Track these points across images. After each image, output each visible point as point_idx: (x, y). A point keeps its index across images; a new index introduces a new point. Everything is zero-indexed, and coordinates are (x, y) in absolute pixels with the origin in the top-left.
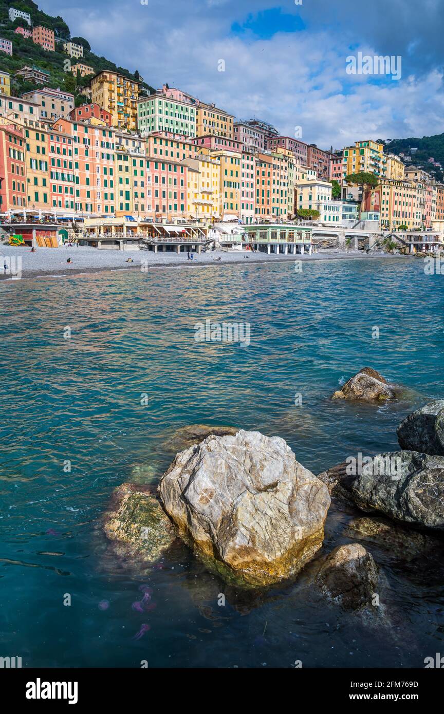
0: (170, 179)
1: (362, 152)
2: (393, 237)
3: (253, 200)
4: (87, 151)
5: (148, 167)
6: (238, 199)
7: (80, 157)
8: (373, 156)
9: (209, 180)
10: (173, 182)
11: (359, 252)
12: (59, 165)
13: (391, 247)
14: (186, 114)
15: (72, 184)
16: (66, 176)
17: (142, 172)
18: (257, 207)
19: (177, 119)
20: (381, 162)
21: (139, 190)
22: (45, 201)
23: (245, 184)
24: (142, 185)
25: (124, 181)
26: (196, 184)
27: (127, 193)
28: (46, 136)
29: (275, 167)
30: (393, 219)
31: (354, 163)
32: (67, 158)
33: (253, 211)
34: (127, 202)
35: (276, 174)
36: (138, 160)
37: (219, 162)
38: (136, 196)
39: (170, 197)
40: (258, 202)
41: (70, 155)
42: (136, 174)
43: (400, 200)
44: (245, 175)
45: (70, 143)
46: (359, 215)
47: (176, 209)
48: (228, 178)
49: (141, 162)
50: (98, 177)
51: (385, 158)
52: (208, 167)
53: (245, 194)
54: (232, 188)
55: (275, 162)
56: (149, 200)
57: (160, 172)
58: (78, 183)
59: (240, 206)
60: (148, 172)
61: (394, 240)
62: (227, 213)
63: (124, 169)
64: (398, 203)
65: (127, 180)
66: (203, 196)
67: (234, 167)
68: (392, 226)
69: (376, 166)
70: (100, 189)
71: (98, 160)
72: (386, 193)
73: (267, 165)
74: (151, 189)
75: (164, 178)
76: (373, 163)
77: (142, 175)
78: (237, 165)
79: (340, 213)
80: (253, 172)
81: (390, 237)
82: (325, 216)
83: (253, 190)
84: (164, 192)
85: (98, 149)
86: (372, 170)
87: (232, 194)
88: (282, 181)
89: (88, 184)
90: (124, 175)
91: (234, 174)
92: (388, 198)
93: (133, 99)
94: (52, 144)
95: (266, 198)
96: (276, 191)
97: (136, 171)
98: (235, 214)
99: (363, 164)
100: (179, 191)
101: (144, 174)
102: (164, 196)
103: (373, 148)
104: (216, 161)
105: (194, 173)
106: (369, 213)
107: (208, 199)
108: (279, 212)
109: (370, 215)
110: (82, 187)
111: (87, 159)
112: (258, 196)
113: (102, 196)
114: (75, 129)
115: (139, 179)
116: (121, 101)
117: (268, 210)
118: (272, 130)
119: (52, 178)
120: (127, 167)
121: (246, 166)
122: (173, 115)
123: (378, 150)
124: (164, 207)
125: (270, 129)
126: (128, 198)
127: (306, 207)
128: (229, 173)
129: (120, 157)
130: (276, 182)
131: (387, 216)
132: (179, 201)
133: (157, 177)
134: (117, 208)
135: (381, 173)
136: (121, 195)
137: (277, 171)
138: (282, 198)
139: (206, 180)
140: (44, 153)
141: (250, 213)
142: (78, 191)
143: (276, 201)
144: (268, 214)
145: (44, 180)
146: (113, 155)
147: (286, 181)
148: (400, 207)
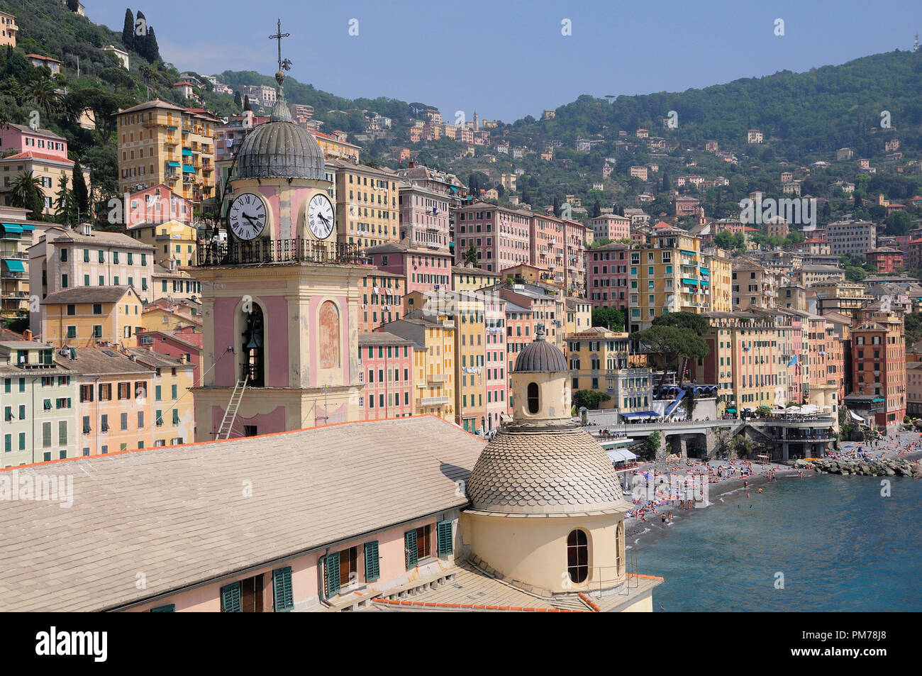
0: (390, 371)
1: (667, 257)
3: (504, 382)
6: (482, 387)
8: (686, 262)
9: (439, 361)
10: (393, 376)
20: (698, 270)
23: (492, 356)
26: (421, 371)
29: (536, 316)
30: (741, 392)
31: (651, 276)
33: (504, 404)
37: (453, 324)
39: (390, 405)
43: (750, 353)
44: (492, 339)
48: (467, 350)
51: (703, 260)
52: (438, 336)
53: (492, 375)
55: (536, 308)
57: (376, 363)
59: (484, 399)
66: (432, 390)
67: (476, 328)
72: (725, 344)
73: (524, 315)
74: (364, 395)
75: (381, 372)
79: (650, 389)
80: (503, 331)
82: (626, 400)
83: (504, 365)
84: (382, 397)
87: (472, 377)
91: (475, 340)
92: (728, 353)
100: (402, 390)
102: (382, 405)
104: (446, 322)
105: (420, 353)
107: (438, 394)
123: (691, 249)
127: (585, 381)
128: (468, 340)
131: (729, 387)
132: (402, 408)
133: (371, 373)
139: (436, 361)
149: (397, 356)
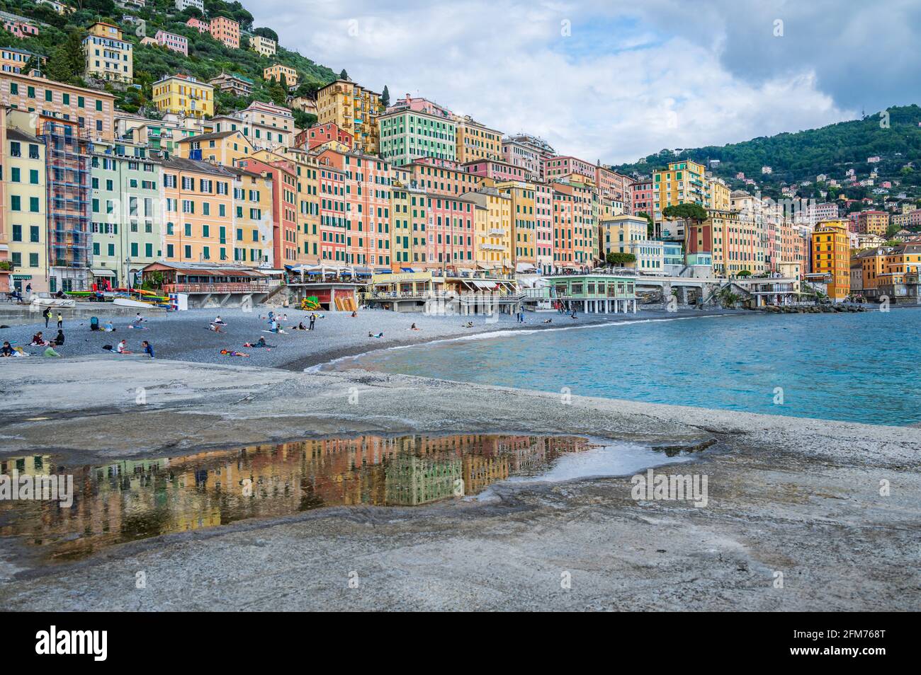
0: (455, 220)
1: (679, 176)
2: (732, 287)
3: (550, 243)
4: (359, 189)
5: (430, 206)
6: (534, 243)
7: (353, 197)
8: (694, 180)
9: (498, 220)
10: (458, 223)
11: (690, 307)
12: (330, 208)
13: (730, 299)
14: (444, 132)
15: (342, 230)
16: (337, 221)
17: (423, 212)
18: (557, 252)
19: (432, 139)
20: (703, 187)
21: (420, 234)
22: (315, 252)
23: (541, 223)
24: (423, 229)
25: (402, 224)
26: (483, 225)
27: (406, 239)
28: (317, 172)
29: (576, 200)
30: (729, 262)
31: (669, 190)
32: (338, 198)
33: (551, 258)
34: (406, 250)
35: (578, 209)
36: (418, 198)
37: (510, 196)
38: (416, 243)
39: (456, 243)
40: (557, 246)
41: (342, 194)
42: (415, 215)
43: (736, 237)
44: (541, 211)
45: (341, 180)
46: (685, 258)
47: (462, 258)
48: (520, 216)
49: (422, 200)
50: (372, 221)
51: (707, 182)
52: (497, 202)
53: (541, 236)
54: (525, 228)
55: (577, 194)
56: (431, 248)
57: (443, 212)
58: (349, 228)
59: (535, 252)
60: (430, 212)
61: (734, 291)
62: (521, 261)
63: (401, 209)
64: (734, 241)
65: (405, 223)
66: (492, 239)
67: (528, 202)
68: (729, 272)
69: (698, 192)
70: (374, 235)
71: (372, 199)
72: (718, 229)
73: (567, 198)
74: (433, 233)
75: (447, 219)
76: (694, 189)
77: (423, 216)
78: (531, 199)
79: (662, 256)
80: (550, 207)
81: (729, 286)
82: (643, 262)
83: (551, 230)
84: (448, 237)
85: (372, 185)
86: (694, 199)
87: (525, 235)
88: (586, 217)
89: (360, 229)
90: (402, 217)
91: (528, 210)
92: (720, 235)
93: (372, 113)
94: (324, 182)
95: (566, 240)
96: (578, 231)
97: (415, 212)
98: (529, 262)
99: (681, 192)
100: (465, 235)
101: (425, 215)
102: (448, 242)
103: (692, 171)
104: (505, 194)
105: (481, 211)
106: (699, 255)
107: (498, 243)
108: (584, 258)
109: (701, 258)
110: (353, 233)
111: (360, 198)
112: (557, 237)
113: (375, 244)
114: (348, 162)
115: (419, 221)
116: (358, 117)
117: (570, 255)
118: (546, 148)
119: (322, 224)
120: (405, 207)
121: (541, 200)
122: (428, 133)
123: (698, 173)
124: (448, 255)
125: (543, 146)
126: (406, 246)
127: (615, 250)
128: (522, 209)
129: (396, 195)
130: (578, 219)
131: (721, 259)
132: (465, 247)
133: (439, 218)
134: (394, 259)
135: (704, 203)
136: (398, 241)
137: (579, 205)
138: (586, 239)
139: (496, 219)
140: (315, 194)
141: (547, 260)
142: (349, 239)
143: (579, 243)
144: (570, 260)
145: (314, 226)
146: (389, 193)
147: (590, 218)
148: (736, 246)
149: (461, 209)
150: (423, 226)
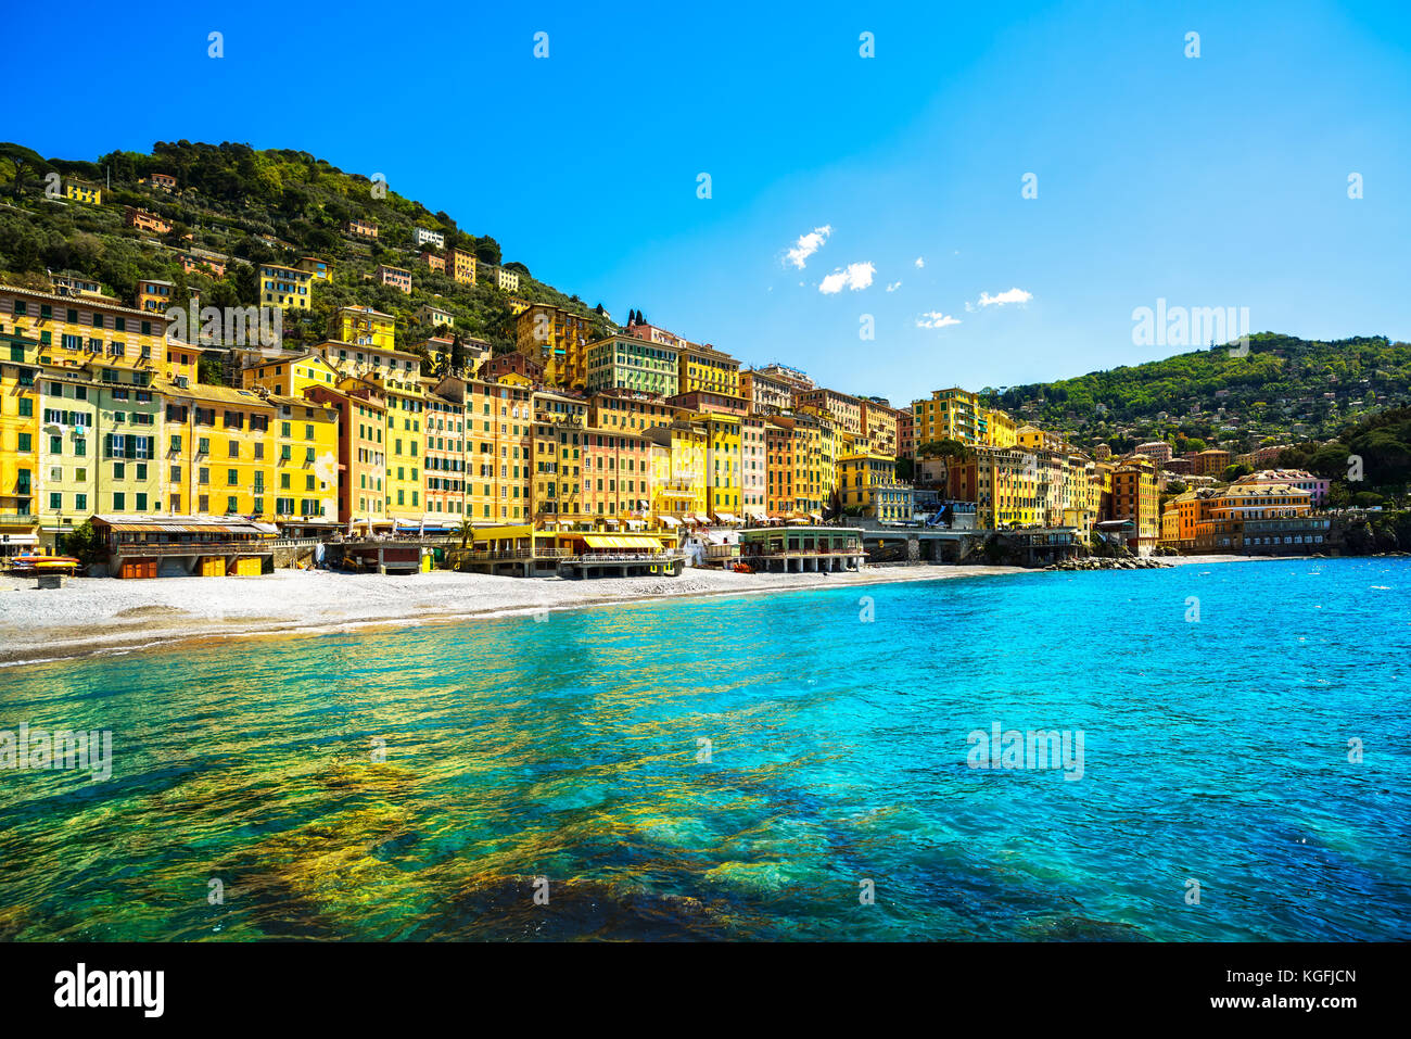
0: (623, 461)
1: (944, 407)
3: (763, 488)
4: (486, 424)
5: (586, 444)
7: (476, 434)
9: (688, 461)
10: (627, 465)
12: (440, 447)
15: (459, 475)
16: (451, 464)
17: (576, 452)
18: (771, 500)
21: (571, 480)
22: (415, 503)
23: (750, 464)
24: (576, 472)
25: (546, 467)
26: (666, 468)
27: (552, 486)
29: (799, 435)
30: (999, 510)
31: (932, 423)
32: (453, 435)
33: (763, 507)
34: (551, 500)
35: (801, 447)
36: (570, 435)
37: (705, 432)
38: (566, 490)
39: (623, 490)
40: (772, 492)
41: (460, 430)
42: (565, 456)
43: (1008, 478)
44: (749, 450)
45: (459, 412)
47: (631, 509)
48: (720, 456)
49: (576, 436)
50: (504, 463)
52: (687, 439)
53: (750, 480)
55: (799, 428)
56: (587, 497)
57: (606, 452)
58: (470, 473)
59: (740, 500)
60: (587, 452)
62: (720, 512)
64: (1006, 484)
66: (678, 485)
68: (997, 522)
69: (968, 426)
70: (506, 482)
71: (505, 436)
72: (984, 469)
74: (590, 478)
75: (611, 460)
77: (576, 457)
78: (735, 435)
79: (911, 503)
82: (886, 511)
83: (763, 473)
84: (612, 482)
85: (504, 419)
86: (962, 434)
87: (727, 480)
90: (547, 458)
91: (731, 449)
94: (432, 415)
95: (784, 485)
96: (801, 473)
97: (565, 452)
98: (732, 512)
100: (637, 480)
101: (580, 456)
102: (612, 489)
104: (699, 430)
107: (687, 490)
110: (476, 479)
111: (486, 436)
112: (771, 482)
113: (509, 491)
114: (470, 391)
115: (571, 463)
116: (561, 346)
117: (789, 503)
119: (427, 467)
120: (552, 446)
121: (749, 436)
123: (969, 403)
124: (612, 505)
126: (551, 494)
127: (852, 496)
128: (722, 447)
130: (801, 459)
131: (988, 506)
132: (636, 494)
133: (600, 460)
134: (534, 510)
135: (977, 438)
136: (542, 489)
137: (802, 442)
138: (811, 484)
140: (416, 430)
141: (758, 509)
142: (470, 485)
143: (801, 489)
144: (790, 510)
145: (415, 472)
146: (530, 429)
147: (818, 457)
148: (1008, 490)
149: (632, 449)
150: (576, 469)
